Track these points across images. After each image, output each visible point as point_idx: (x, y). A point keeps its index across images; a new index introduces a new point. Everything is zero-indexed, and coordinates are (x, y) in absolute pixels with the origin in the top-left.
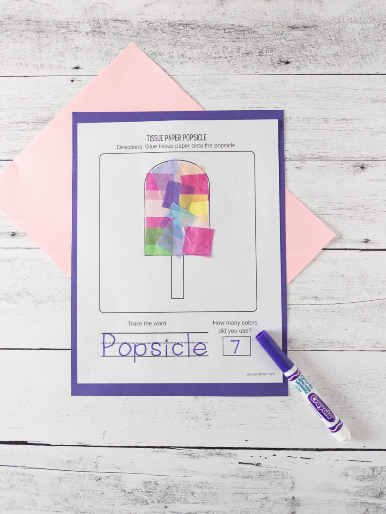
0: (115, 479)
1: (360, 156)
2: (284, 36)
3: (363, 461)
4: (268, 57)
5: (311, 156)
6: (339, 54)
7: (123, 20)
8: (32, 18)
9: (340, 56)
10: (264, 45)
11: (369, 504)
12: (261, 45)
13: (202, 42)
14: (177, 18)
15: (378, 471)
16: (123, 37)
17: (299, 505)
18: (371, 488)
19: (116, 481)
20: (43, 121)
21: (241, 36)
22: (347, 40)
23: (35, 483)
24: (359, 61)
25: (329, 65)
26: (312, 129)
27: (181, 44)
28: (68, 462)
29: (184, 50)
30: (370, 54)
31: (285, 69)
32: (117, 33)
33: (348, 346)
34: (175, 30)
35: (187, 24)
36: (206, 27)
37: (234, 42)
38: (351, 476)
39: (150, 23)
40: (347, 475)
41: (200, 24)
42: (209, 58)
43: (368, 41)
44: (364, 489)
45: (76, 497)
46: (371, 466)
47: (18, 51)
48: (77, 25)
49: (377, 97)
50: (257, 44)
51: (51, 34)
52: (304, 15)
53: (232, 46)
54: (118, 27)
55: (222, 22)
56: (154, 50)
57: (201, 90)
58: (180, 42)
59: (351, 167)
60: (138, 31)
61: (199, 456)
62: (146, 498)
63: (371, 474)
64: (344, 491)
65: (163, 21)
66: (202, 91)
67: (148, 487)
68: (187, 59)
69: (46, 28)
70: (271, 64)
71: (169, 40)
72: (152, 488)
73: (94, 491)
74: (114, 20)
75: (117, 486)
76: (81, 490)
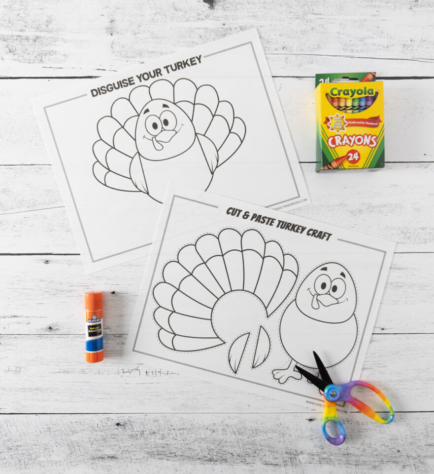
0: (270, 48)
1: (52, 339)
2: (121, 450)
3: (50, 67)
4: (135, 430)
6: (71, 433)
7: (269, 465)
8: (354, 467)
9: (70, 431)
10: (139, 441)
11: (46, 31)
12: (142, 441)
13: (196, 443)
14: (219, 467)
15: (38, 60)
16: (268, 449)
17: (107, 29)
18: (44, 45)
19: (268, 46)
21: (160, 449)
22: (64, 445)
23: (342, 43)
24: (54, 426)
25: (81, 422)
27: (215, 442)
29: (212, 437)
30: (43, 433)
31: (121, 418)
32: (274, 453)
34: (221, 455)
35: (210, 461)
36: (193, 458)
37: (167, 444)
38: (61, 54)
39: (244, 462)
41: (199, 461)
42: (189, 429)
43: (45, 444)
44: (50, 43)
45: (305, 31)
46: (43, 64)
48: (312, 461)
49: (37, 393)
50: (146, 442)
51: (336, 452)
52: (103, 469)
53: (168, 440)
54: (274, 459)
55: (177, 463)
56: (240, 437)
58: (216, 444)
59: (61, 329)
60: (255, 455)
63: (44, 57)
64: (67, 42)
65: (233, 464)
66: (196, 399)
68: (210, 428)
69: (341, 458)
70: (133, 424)
71: (227, 446)
73: (289, 37)
74: (278, 465)
75: (268, 42)
76: (300, 38)
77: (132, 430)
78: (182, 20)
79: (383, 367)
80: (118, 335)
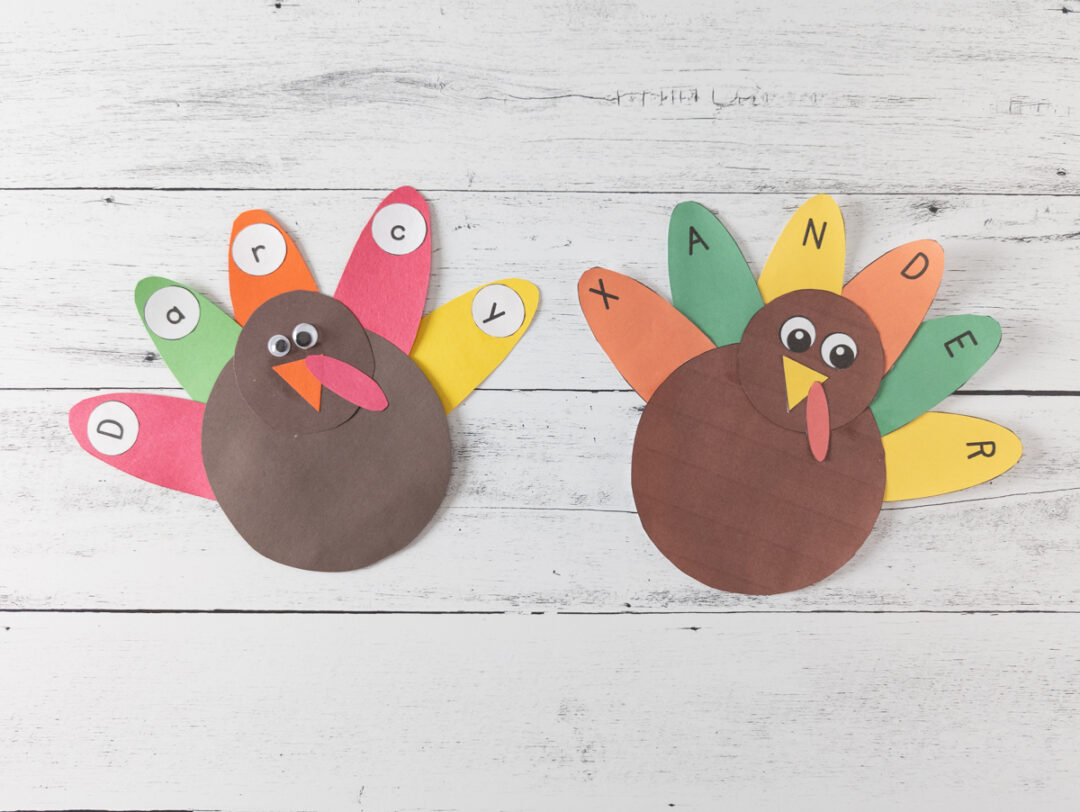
1: (929, 184)
5: (818, 183)
20: (213, 99)
26: (821, 121)
33: (893, 603)
49: (970, 48)
57: (571, 29)
59: (907, 208)
66: (575, 30)
79: (109, 107)
80: (765, 190)
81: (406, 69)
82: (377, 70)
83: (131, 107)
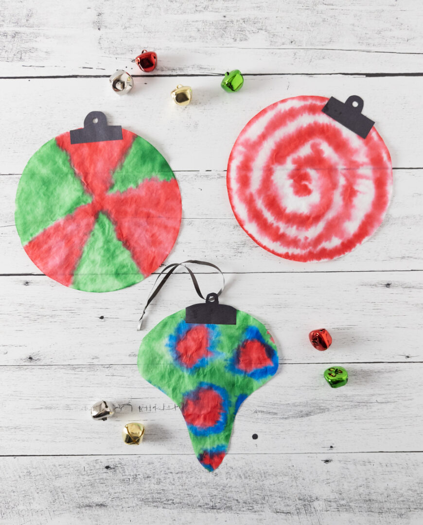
0: (276, 42)
1: (33, 370)
2: (111, 497)
3: (30, 66)
4: (127, 473)
5: (83, 370)
6: (54, 478)
7: (279, 513)
8: (377, 515)
9: (53, 475)
10: (131, 486)
11: (26, 27)
12: (134, 486)
13: (197, 489)
14: (223, 516)
15: (17, 58)
16: (279, 495)
17: (94, 23)
18: (23, 41)
19: (275, 40)
20: (361, 404)
21: (156, 496)
22: (46, 492)
23: (357, 36)
24: (34, 470)
25: (65, 465)
26: (82, 398)
27: (218, 488)
28: (324, 58)
29: (215, 481)
30: (22, 477)
31: (110, 460)
32: (285, 499)
34: (225, 502)
35: (213, 509)
36: (192, 505)
37: (163, 490)
38: (43, 52)
39: (251, 509)
40: (46, 52)
41: (199, 509)
42: (188, 473)
43: (24, 491)
44: (30, 40)
45: (315, 23)
46: (22, 63)
47: (391, 480)
48: (329, 508)
49: (15, 432)
50: (140, 488)
51: (357, 498)
52: (90, 519)
53: (164, 485)
54: (285, 506)
55: (175, 511)
56: (246, 481)
58: (219, 490)
59: (42, 359)
60: (263, 502)
61: (193, 68)
62: (244, 25)
63: (23, 54)
64: (50, 38)
65: (238, 512)
67: (242, 36)
69: (362, 505)
70: (124, 466)
71: (231, 491)
72: (239, 35)
73: (297, 30)
74: (290, 513)
75: (274, 35)
76: (310, 30)
77: (123, 474)
78: (178, 12)
79: (409, 400)
80: (108, 366)
81: (272, 419)
82: (286, 418)
83: (399, 400)
